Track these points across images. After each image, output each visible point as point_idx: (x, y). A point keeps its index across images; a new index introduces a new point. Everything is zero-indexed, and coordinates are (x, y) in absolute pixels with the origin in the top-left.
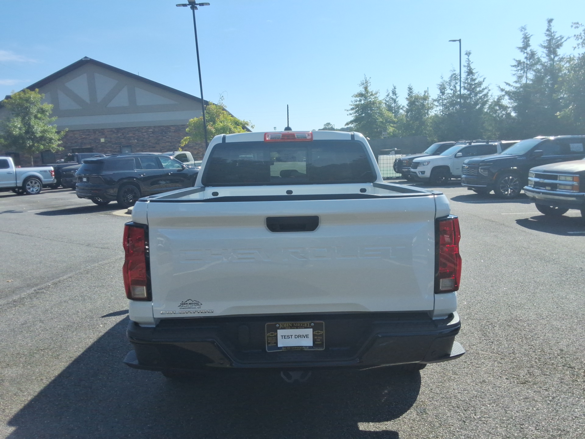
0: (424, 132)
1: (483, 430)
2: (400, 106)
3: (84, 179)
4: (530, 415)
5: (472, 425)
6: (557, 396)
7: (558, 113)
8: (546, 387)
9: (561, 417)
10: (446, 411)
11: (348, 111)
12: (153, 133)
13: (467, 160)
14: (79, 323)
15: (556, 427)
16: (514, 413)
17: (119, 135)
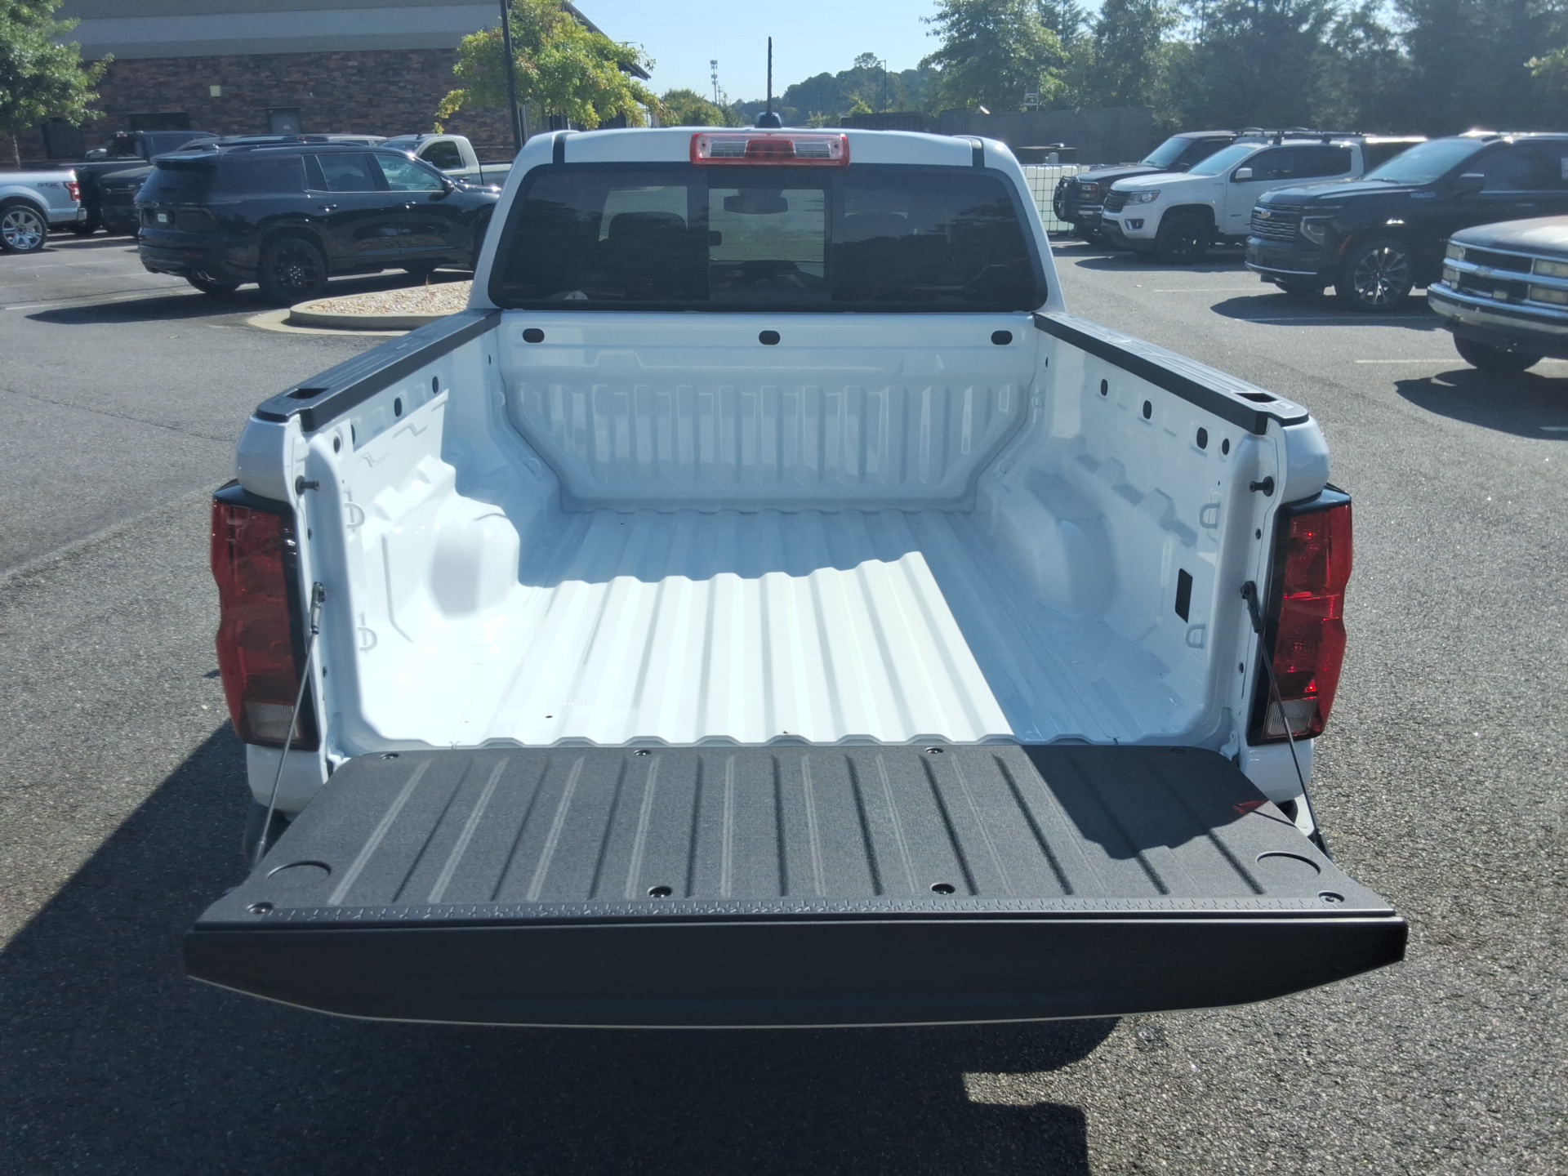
0: (1145, 94)
1: (1334, 1109)
2: (1079, 13)
3: (159, 215)
4: (1470, 1061)
5: (1300, 1090)
6: (1543, 992)
7: (1533, 61)
8: (1512, 959)
9: (1561, 1068)
10: (1221, 1037)
11: (928, 21)
12: (360, 71)
13: (1269, 193)
14: (138, 696)
15: (1546, 1105)
16: (1421, 1048)
17: (263, 75)
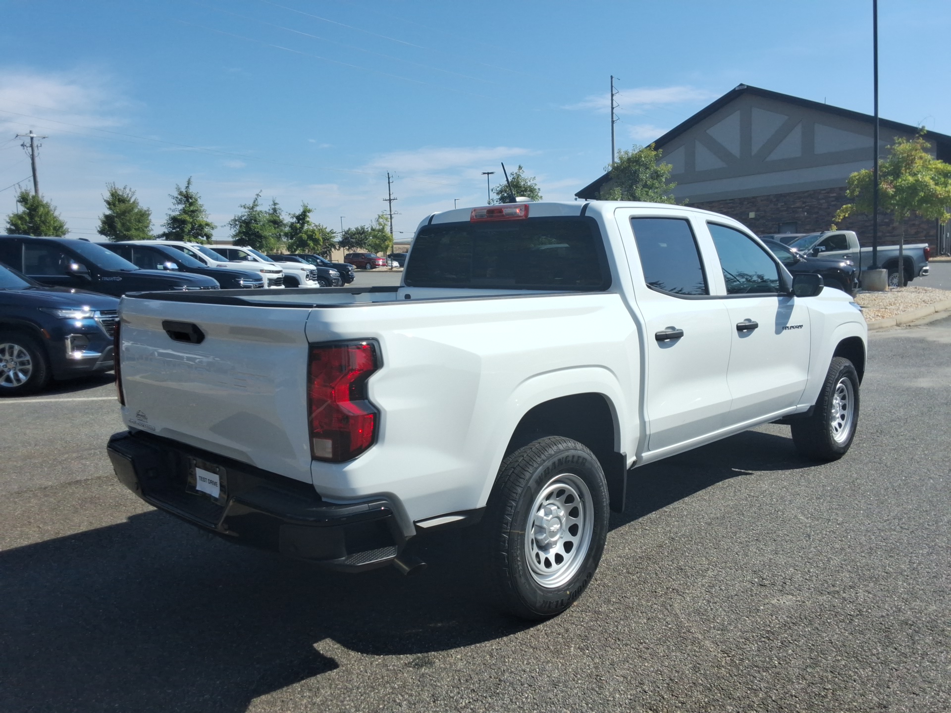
17: (780, 205)
